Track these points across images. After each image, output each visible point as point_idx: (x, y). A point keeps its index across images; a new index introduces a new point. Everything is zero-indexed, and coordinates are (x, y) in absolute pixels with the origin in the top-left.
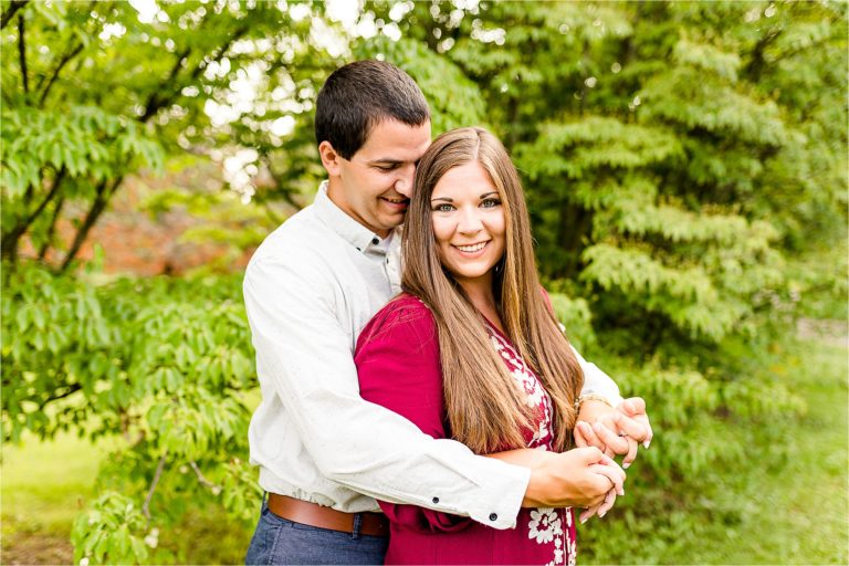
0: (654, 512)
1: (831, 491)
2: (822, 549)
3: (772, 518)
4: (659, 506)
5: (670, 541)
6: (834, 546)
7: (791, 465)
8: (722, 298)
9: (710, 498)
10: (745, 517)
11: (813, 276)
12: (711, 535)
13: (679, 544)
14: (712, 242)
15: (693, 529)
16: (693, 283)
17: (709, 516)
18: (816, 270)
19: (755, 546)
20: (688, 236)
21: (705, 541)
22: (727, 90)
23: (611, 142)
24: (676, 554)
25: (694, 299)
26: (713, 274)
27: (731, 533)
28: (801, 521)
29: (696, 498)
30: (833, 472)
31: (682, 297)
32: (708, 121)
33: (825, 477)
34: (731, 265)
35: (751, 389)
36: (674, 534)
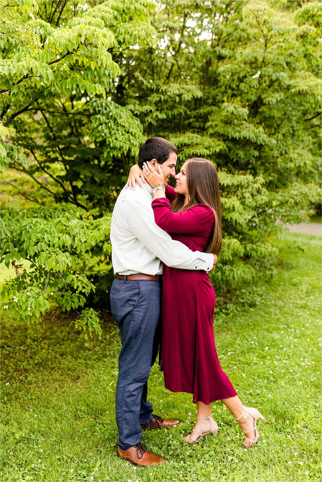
0: (220, 305)
1: (294, 291)
2: (288, 312)
3: (269, 303)
4: (221, 303)
5: (227, 314)
6: (293, 310)
7: (274, 279)
8: (245, 209)
9: (243, 299)
10: (257, 303)
11: (280, 198)
12: (244, 311)
13: (231, 314)
14: (240, 186)
15: (237, 310)
16: (233, 203)
17: (243, 304)
18: (282, 196)
19: (262, 313)
20: (230, 184)
21: (241, 313)
22: (244, 122)
23: (197, 144)
24: (230, 318)
25: (234, 210)
26: (240, 199)
27: (252, 309)
28: (280, 303)
29: (237, 299)
30: (295, 285)
31: (229, 209)
32: (237, 135)
33: (291, 287)
34: (247, 195)
35: (257, 246)
36: (229, 312)
